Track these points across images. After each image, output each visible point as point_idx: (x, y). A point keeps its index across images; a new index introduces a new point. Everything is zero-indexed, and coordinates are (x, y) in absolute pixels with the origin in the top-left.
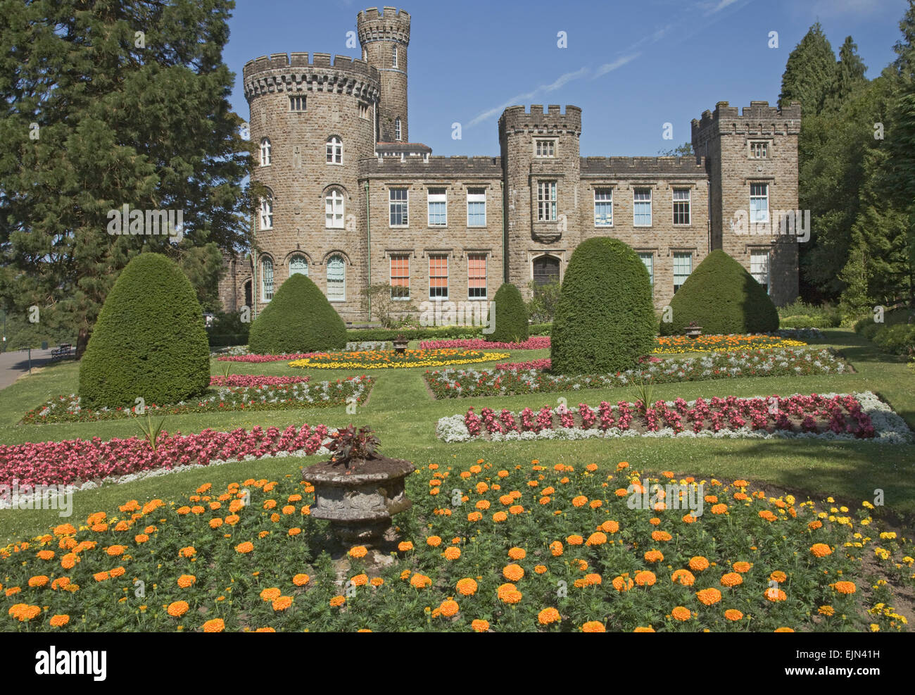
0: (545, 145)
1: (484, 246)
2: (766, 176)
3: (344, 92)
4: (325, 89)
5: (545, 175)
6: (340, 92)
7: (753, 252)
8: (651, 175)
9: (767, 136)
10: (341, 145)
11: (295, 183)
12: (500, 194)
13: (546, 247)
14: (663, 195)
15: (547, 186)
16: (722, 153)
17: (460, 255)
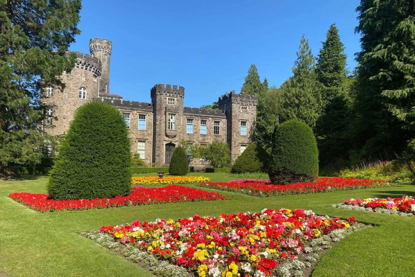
0: (171, 100)
1: (145, 138)
2: (246, 119)
3: (88, 69)
4: (80, 67)
5: (171, 112)
6: (86, 69)
7: (241, 146)
8: (207, 115)
9: (247, 105)
10: (85, 91)
11: (64, 105)
12: (152, 118)
13: (170, 140)
14: (211, 123)
15: (172, 116)
16: (233, 110)
17: (135, 141)
